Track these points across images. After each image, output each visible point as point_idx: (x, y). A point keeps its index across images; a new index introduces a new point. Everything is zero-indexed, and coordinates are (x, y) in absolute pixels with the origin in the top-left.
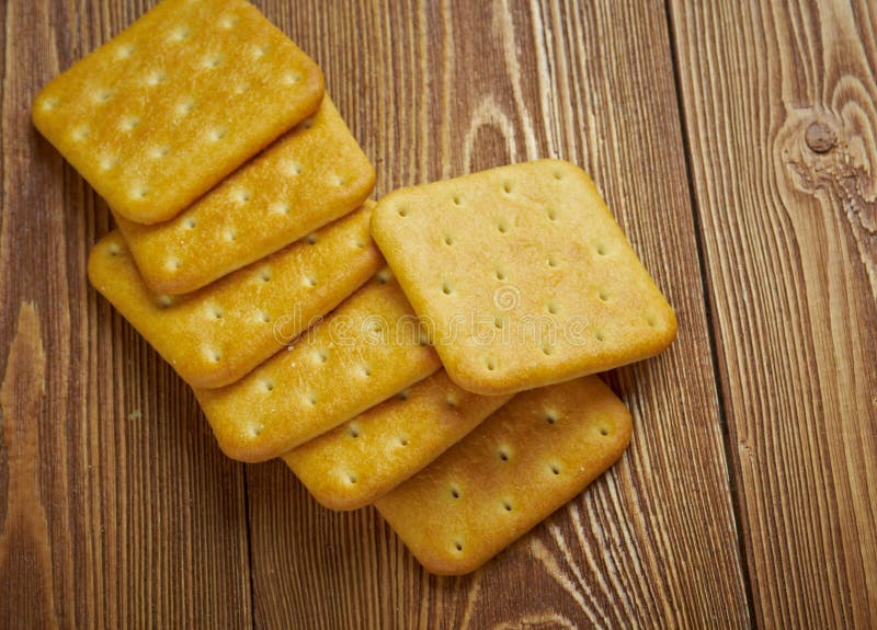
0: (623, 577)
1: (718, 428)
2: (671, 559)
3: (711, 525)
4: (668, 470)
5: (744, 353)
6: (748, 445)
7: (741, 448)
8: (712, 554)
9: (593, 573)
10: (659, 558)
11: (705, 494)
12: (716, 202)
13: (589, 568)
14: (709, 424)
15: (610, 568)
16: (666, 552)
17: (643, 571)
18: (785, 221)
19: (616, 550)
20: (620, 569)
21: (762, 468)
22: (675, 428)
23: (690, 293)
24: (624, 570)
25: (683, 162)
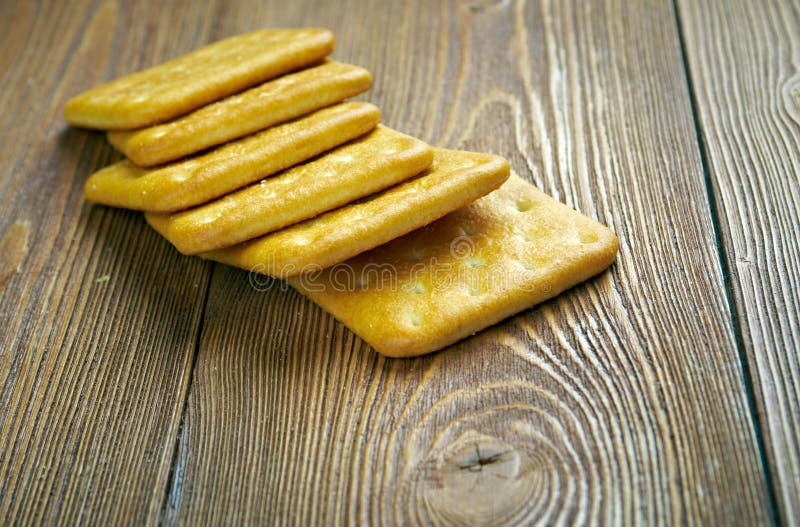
0: (598, 351)
1: (714, 250)
2: (654, 335)
3: (702, 309)
4: (656, 278)
5: (746, 205)
6: (747, 259)
7: (739, 263)
8: (701, 327)
9: (566, 351)
10: (640, 335)
11: (696, 290)
12: (721, 125)
13: (561, 348)
14: (704, 247)
15: (585, 346)
16: (649, 331)
17: (621, 346)
18: (793, 127)
19: (594, 335)
20: (596, 345)
21: (762, 274)
22: (666, 252)
23: (689, 172)
24: (601, 346)
25: (688, 101)
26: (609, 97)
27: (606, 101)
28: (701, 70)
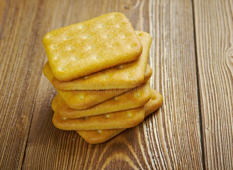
0: (157, 167)
1: (198, 124)
2: (176, 161)
3: (192, 151)
4: (178, 136)
5: (210, 105)
6: (209, 129)
7: (206, 130)
8: (192, 159)
9: (146, 166)
10: (172, 161)
11: (191, 143)
12: (205, 67)
13: (145, 164)
14: (195, 123)
15: (153, 164)
16: (174, 159)
17: (165, 165)
18: (228, 71)
19: (156, 159)
20: (157, 164)
21: (213, 136)
22: (182, 124)
23: (193, 89)
24: (158, 165)
25: (194, 57)
26: (168, 53)
27: (167, 54)
28: (200, 42)
